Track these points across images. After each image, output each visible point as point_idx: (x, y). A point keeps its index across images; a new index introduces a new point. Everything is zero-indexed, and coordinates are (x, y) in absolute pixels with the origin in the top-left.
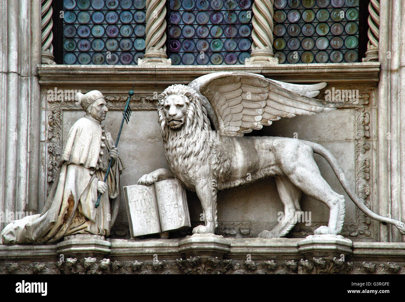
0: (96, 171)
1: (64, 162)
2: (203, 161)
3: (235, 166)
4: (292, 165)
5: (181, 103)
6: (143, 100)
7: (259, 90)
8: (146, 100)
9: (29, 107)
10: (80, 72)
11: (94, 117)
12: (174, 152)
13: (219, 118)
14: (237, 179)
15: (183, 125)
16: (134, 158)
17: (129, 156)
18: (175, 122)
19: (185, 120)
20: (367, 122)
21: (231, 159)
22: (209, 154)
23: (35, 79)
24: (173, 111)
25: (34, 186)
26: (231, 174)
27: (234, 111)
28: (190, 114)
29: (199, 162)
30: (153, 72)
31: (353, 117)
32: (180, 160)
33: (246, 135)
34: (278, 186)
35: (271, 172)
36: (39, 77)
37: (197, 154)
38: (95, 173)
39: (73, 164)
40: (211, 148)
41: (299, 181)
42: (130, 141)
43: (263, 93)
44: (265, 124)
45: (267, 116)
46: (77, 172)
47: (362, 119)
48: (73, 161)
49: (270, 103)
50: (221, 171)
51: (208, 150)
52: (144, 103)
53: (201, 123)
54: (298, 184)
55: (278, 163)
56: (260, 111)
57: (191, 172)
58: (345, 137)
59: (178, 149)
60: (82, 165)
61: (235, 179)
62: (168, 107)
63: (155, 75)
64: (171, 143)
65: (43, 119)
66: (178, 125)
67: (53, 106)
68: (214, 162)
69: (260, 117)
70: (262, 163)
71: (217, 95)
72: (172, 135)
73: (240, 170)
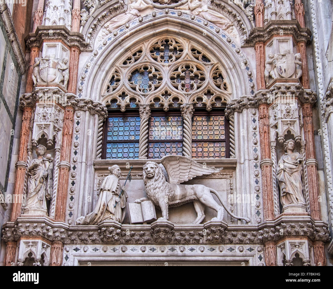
0: (115, 194)
1: (102, 189)
2: (162, 191)
3: (176, 194)
4: (201, 194)
5: (152, 167)
6: (137, 175)
7: (187, 164)
8: (138, 175)
9: (90, 177)
10: (111, 162)
11: (115, 175)
12: (149, 187)
13: (169, 176)
14: (177, 200)
15: (154, 176)
16: (133, 197)
17: (131, 196)
18: (150, 174)
19: (154, 174)
20: (231, 183)
21: (175, 191)
22: (165, 189)
23: (93, 166)
24: (149, 169)
25: (90, 206)
26: (174, 197)
27: (176, 174)
28: (157, 171)
29: (160, 191)
30: (141, 162)
31: (225, 182)
32: (152, 191)
33: (181, 183)
34: (195, 205)
35: (192, 198)
36: (94, 165)
37: (159, 188)
38: (115, 195)
39: (105, 190)
40: (166, 186)
41: (205, 200)
42: (131, 191)
43: (189, 166)
44: (189, 179)
45: (190, 176)
46: (107, 193)
47: (229, 182)
48: (105, 189)
49: (191, 170)
50: (170, 195)
51: (165, 187)
52: (137, 176)
53: (161, 177)
54: (204, 202)
55: (195, 194)
56: (187, 174)
57: (157, 195)
58: (222, 189)
59: (151, 186)
60: (109, 190)
61: (176, 200)
62: (147, 169)
63: (142, 163)
64: (148, 184)
65: (95, 182)
66: (152, 176)
67: (100, 178)
68: (167, 192)
69: (187, 176)
70: (188, 194)
71: (168, 166)
72: (149, 181)
73: (178, 196)
